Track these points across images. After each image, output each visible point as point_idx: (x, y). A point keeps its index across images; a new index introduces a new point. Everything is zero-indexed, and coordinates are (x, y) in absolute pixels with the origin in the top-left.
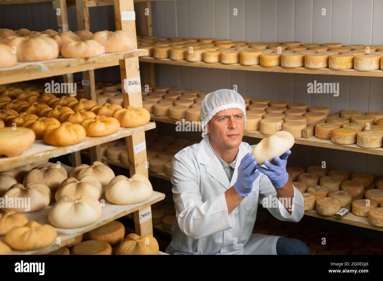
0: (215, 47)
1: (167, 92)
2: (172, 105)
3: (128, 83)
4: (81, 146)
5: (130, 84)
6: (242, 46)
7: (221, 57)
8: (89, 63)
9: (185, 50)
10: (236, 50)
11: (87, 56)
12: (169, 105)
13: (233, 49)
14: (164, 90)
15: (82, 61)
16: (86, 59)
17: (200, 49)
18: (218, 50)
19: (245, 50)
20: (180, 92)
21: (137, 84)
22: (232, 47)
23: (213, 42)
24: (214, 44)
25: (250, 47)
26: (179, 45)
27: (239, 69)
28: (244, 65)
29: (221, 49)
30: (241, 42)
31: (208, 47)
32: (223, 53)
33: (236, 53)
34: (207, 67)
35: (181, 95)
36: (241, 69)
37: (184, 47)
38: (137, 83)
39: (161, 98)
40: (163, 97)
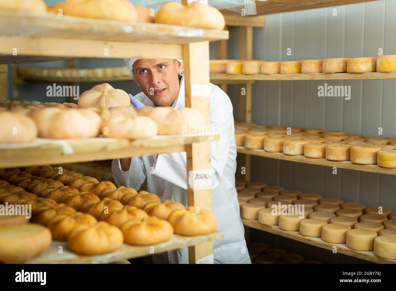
0: (321, 138)
1: (262, 190)
2: (264, 207)
3: (195, 176)
4: (113, 258)
5: (197, 177)
6: (355, 140)
7: (326, 151)
8: (134, 147)
9: (282, 141)
10: (346, 144)
11: (132, 136)
12: (260, 206)
13: (344, 142)
14: (259, 187)
15: (125, 143)
16: (131, 140)
17: (302, 140)
18: (324, 143)
19: (358, 145)
20: (277, 191)
21: (207, 178)
22: (342, 140)
23: (320, 133)
24: (321, 135)
25: (365, 141)
26: (278, 134)
27: (349, 168)
28: (356, 163)
29: (328, 142)
30: (355, 135)
31: (312, 138)
32: (329, 146)
33: (345, 147)
34: (309, 163)
35: (277, 194)
36: (351, 169)
37: (283, 137)
38: (207, 176)
39: (253, 197)
40: (256, 196)
